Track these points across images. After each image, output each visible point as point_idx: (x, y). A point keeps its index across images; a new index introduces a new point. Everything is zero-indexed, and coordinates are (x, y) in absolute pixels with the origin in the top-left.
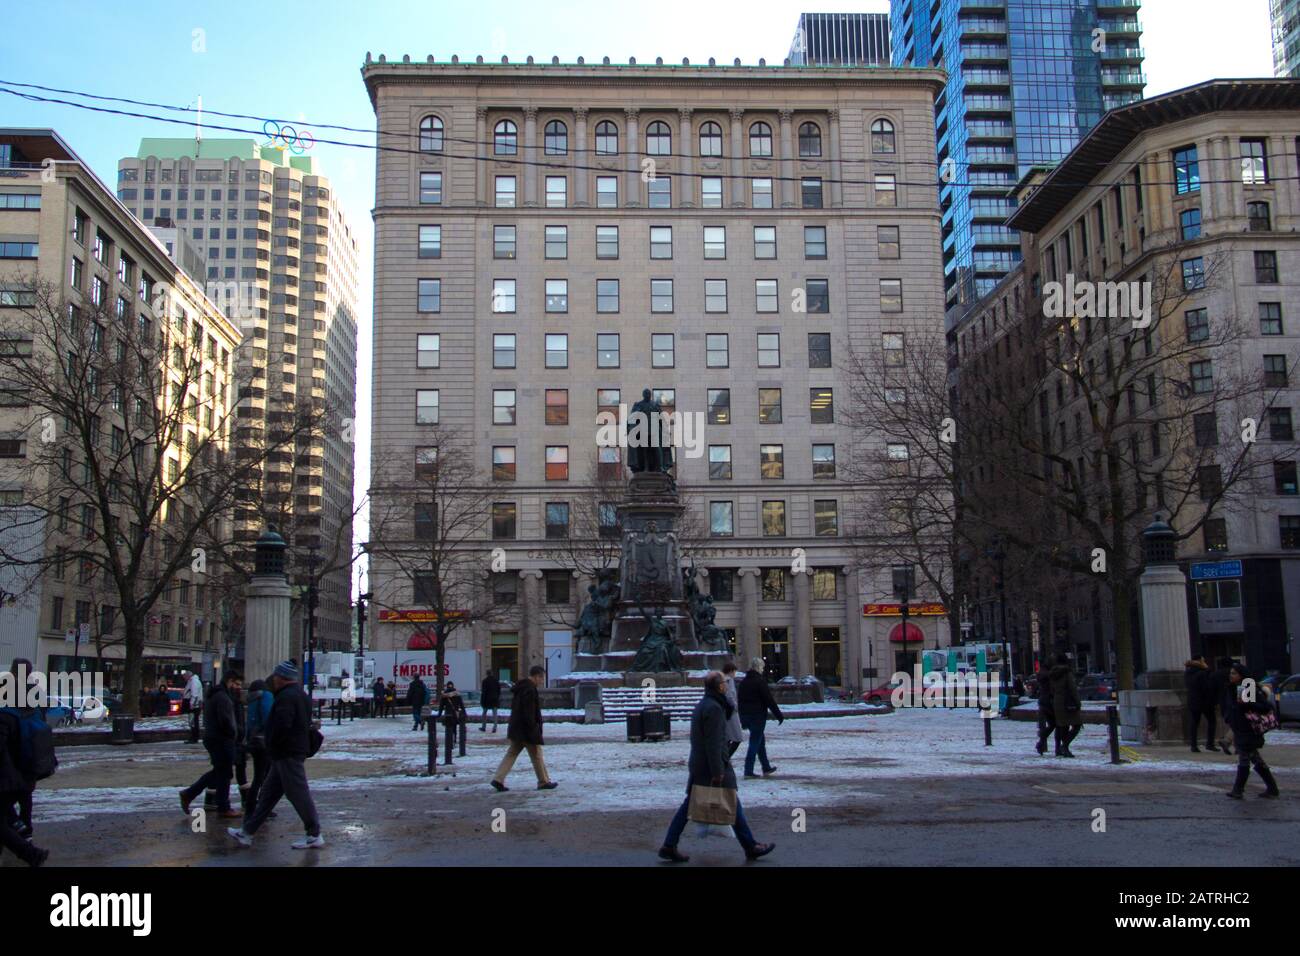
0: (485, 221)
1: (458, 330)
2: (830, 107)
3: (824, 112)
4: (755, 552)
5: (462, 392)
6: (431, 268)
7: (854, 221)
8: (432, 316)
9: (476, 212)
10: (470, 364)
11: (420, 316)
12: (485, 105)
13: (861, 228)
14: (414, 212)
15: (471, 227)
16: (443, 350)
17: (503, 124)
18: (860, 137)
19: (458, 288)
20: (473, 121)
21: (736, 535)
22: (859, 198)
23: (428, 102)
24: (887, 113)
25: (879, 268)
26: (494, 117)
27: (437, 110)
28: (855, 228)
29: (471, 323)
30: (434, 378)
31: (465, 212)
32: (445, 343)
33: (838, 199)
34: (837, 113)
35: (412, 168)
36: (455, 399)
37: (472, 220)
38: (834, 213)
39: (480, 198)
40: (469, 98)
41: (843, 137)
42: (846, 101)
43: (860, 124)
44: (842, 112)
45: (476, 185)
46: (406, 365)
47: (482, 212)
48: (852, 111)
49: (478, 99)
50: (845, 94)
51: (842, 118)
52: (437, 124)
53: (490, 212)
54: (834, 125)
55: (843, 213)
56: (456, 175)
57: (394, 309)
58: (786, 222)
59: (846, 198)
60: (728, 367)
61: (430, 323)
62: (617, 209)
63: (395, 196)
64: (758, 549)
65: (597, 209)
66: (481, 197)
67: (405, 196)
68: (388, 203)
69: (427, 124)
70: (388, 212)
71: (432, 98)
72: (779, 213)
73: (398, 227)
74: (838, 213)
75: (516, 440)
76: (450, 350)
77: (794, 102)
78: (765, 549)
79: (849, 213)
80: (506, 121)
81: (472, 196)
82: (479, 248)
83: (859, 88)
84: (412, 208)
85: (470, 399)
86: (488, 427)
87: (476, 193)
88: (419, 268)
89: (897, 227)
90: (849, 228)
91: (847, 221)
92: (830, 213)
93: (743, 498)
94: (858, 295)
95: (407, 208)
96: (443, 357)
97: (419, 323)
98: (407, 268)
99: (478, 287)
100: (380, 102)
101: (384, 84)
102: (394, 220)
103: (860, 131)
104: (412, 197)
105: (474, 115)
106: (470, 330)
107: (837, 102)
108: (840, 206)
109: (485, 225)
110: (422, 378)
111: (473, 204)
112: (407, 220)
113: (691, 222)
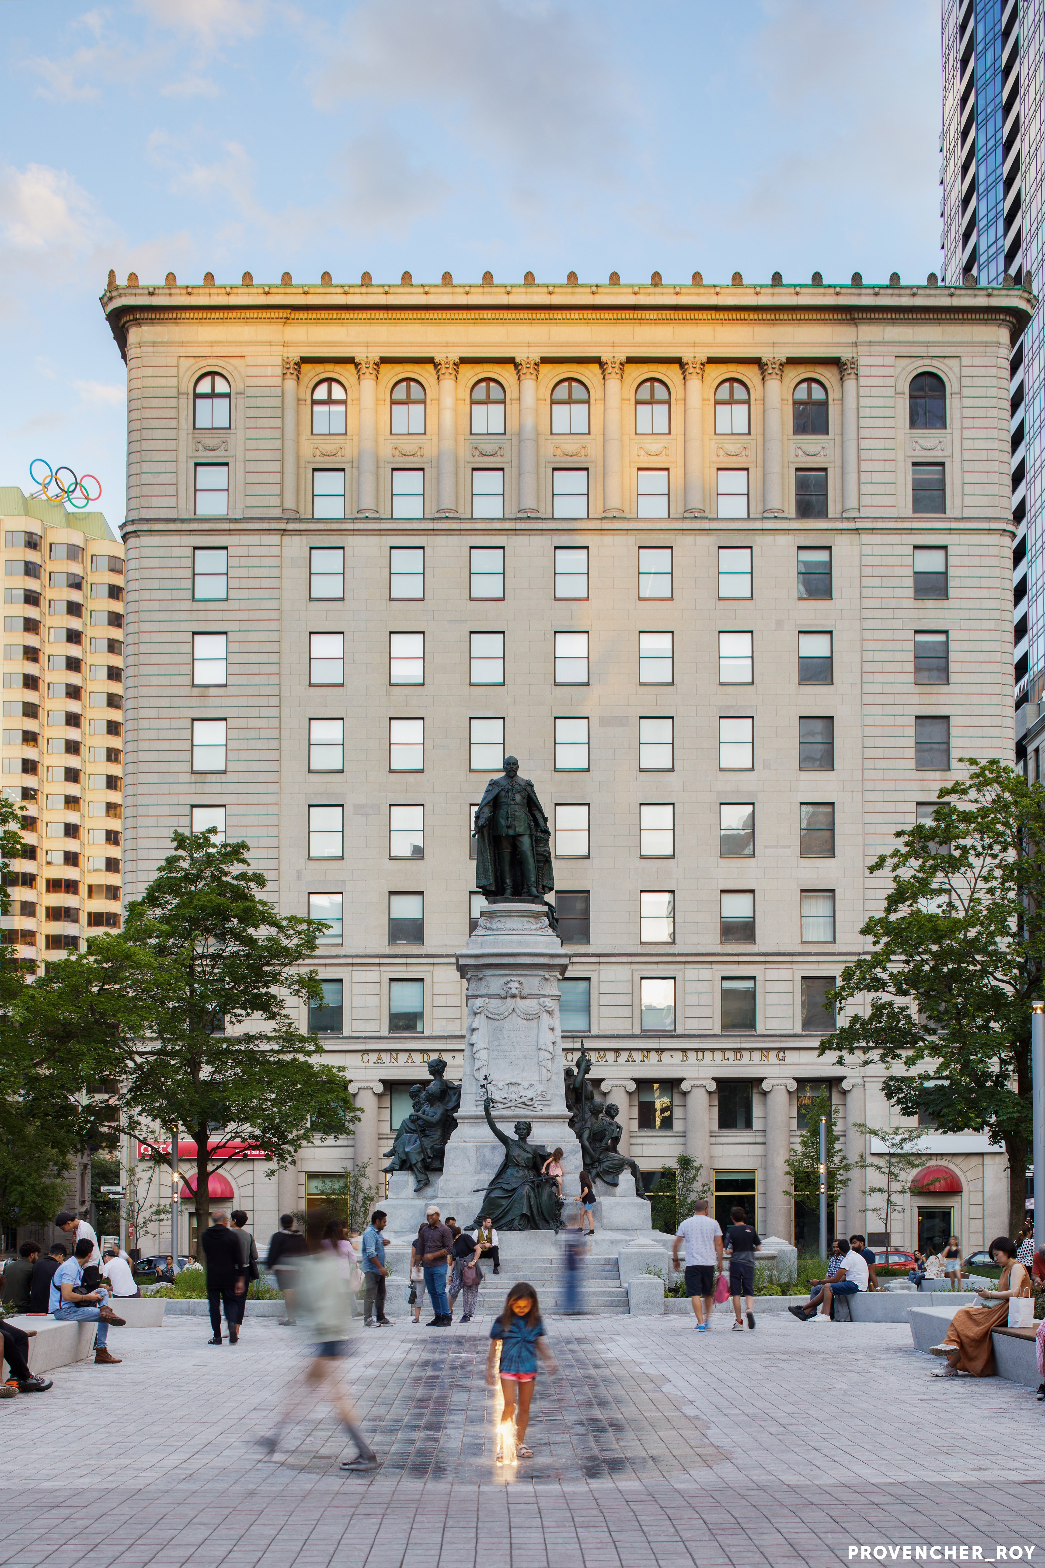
0: (296, 540)
1: (255, 712)
2: (845, 354)
3: (835, 362)
4: (708, 1055)
5: (262, 810)
6: (212, 616)
7: (876, 538)
8: (212, 691)
9: (282, 526)
10: (274, 766)
11: (196, 691)
12: (295, 354)
13: (888, 550)
14: (185, 527)
15: (275, 551)
16: (232, 745)
17: (325, 386)
18: (889, 402)
19: (255, 647)
20: (278, 381)
21: (680, 1031)
22: (887, 500)
23: (206, 351)
24: (935, 362)
25: (914, 614)
26: (311, 373)
27: (220, 362)
28: (877, 550)
29: (274, 701)
30: (217, 788)
31: (265, 526)
32: (233, 734)
33: (852, 502)
34: (854, 364)
35: (182, 458)
36: (253, 820)
37: (275, 539)
38: (846, 525)
39: (286, 506)
40: (270, 343)
41: (864, 402)
42: (870, 344)
43: (890, 381)
44: (863, 361)
45: (282, 484)
46: (175, 767)
47: (291, 526)
48: (879, 361)
49: (285, 344)
50: (868, 332)
51: (862, 371)
52: (221, 386)
53: (303, 526)
54: (850, 384)
55: (859, 525)
56: (252, 467)
57: (155, 681)
58: (768, 539)
59: (865, 501)
60: (672, 770)
61: (211, 701)
62: (503, 519)
63: (155, 502)
64: (713, 1050)
65: (472, 519)
66: (289, 504)
67: (172, 502)
68: (145, 514)
69: (204, 387)
70: (145, 527)
71: (212, 344)
72: (758, 525)
73: (162, 552)
74: (852, 525)
75: (344, 882)
76: (243, 745)
77: (785, 345)
78: (723, 1050)
79: (869, 525)
80: (330, 380)
81: (276, 501)
82: (286, 584)
83: (893, 321)
84: (183, 521)
85: (273, 820)
86: (302, 861)
87: (281, 495)
88: (194, 616)
89: (944, 548)
90: (867, 550)
91: (866, 538)
92: (839, 525)
93: (692, 973)
94: (878, 656)
95: (173, 521)
96: (232, 756)
97: (194, 702)
98: (176, 616)
99: (285, 645)
100: (132, 352)
101: (138, 322)
102: (155, 540)
103: (890, 392)
104: (182, 504)
105: (279, 371)
106: (274, 712)
107: (856, 345)
108: (856, 515)
109: (296, 546)
110: (199, 788)
111: (277, 513)
112: (175, 540)
113: (619, 539)
